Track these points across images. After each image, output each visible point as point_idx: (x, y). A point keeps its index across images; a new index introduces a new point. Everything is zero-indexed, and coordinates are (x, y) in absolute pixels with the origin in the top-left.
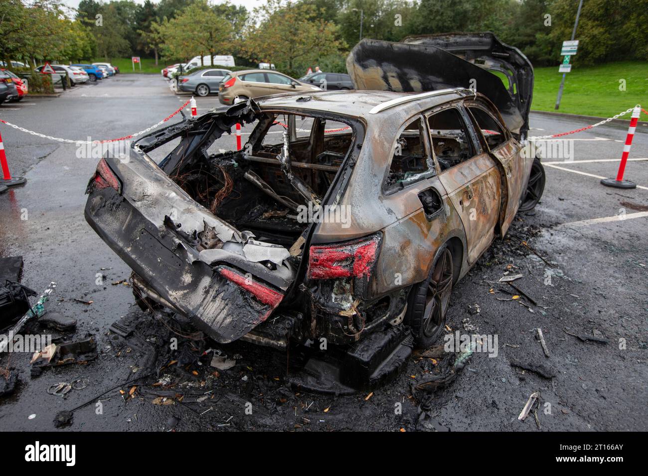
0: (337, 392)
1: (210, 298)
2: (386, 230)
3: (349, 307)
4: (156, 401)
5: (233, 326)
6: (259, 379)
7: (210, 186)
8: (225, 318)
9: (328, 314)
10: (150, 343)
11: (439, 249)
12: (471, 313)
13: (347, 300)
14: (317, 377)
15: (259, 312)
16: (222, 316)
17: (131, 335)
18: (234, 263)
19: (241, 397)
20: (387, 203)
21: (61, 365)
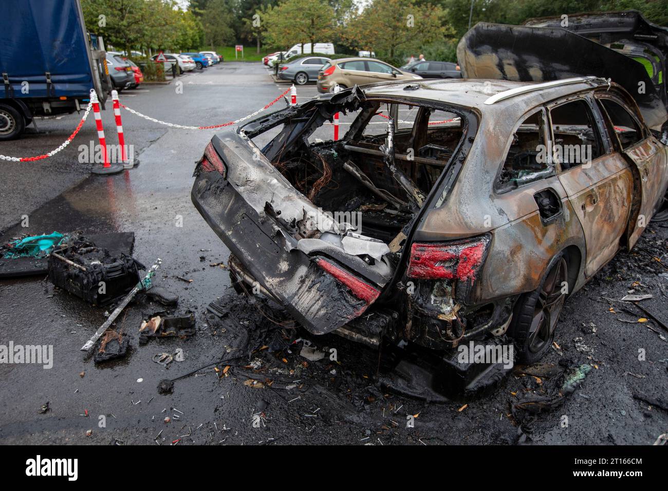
0: (429, 399)
1: (305, 288)
2: (496, 231)
3: (448, 311)
4: (247, 383)
5: (327, 318)
6: (347, 374)
7: (309, 174)
8: (319, 310)
9: (426, 316)
10: (244, 326)
11: (554, 257)
12: (585, 332)
13: (447, 303)
14: (408, 380)
15: (354, 307)
16: (316, 307)
17: (226, 316)
18: (332, 255)
19: (329, 390)
20: (499, 203)
21: (164, 337)
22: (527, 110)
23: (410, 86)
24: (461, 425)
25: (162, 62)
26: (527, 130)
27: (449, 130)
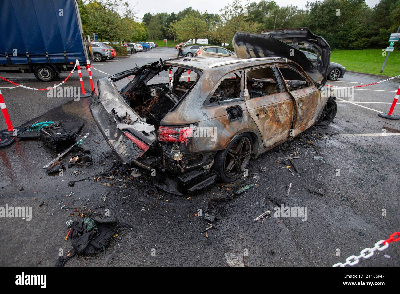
0: (175, 194)
1: (121, 144)
2: (200, 123)
3: (178, 156)
4: (105, 184)
5: (128, 157)
6: (146, 183)
7: (148, 98)
8: (125, 153)
9: (169, 158)
10: (113, 162)
11: (236, 136)
12: (260, 171)
13: (177, 153)
14: (168, 186)
15: (139, 153)
16: (124, 152)
17: (107, 157)
18: (131, 130)
19: (136, 188)
20: (205, 111)
21: (79, 165)
22: (231, 71)
23: (186, 59)
24: (184, 205)
25: (126, 47)
26: (266, 81)
27: (230, 80)
